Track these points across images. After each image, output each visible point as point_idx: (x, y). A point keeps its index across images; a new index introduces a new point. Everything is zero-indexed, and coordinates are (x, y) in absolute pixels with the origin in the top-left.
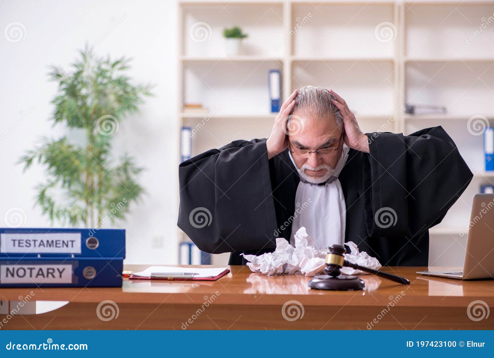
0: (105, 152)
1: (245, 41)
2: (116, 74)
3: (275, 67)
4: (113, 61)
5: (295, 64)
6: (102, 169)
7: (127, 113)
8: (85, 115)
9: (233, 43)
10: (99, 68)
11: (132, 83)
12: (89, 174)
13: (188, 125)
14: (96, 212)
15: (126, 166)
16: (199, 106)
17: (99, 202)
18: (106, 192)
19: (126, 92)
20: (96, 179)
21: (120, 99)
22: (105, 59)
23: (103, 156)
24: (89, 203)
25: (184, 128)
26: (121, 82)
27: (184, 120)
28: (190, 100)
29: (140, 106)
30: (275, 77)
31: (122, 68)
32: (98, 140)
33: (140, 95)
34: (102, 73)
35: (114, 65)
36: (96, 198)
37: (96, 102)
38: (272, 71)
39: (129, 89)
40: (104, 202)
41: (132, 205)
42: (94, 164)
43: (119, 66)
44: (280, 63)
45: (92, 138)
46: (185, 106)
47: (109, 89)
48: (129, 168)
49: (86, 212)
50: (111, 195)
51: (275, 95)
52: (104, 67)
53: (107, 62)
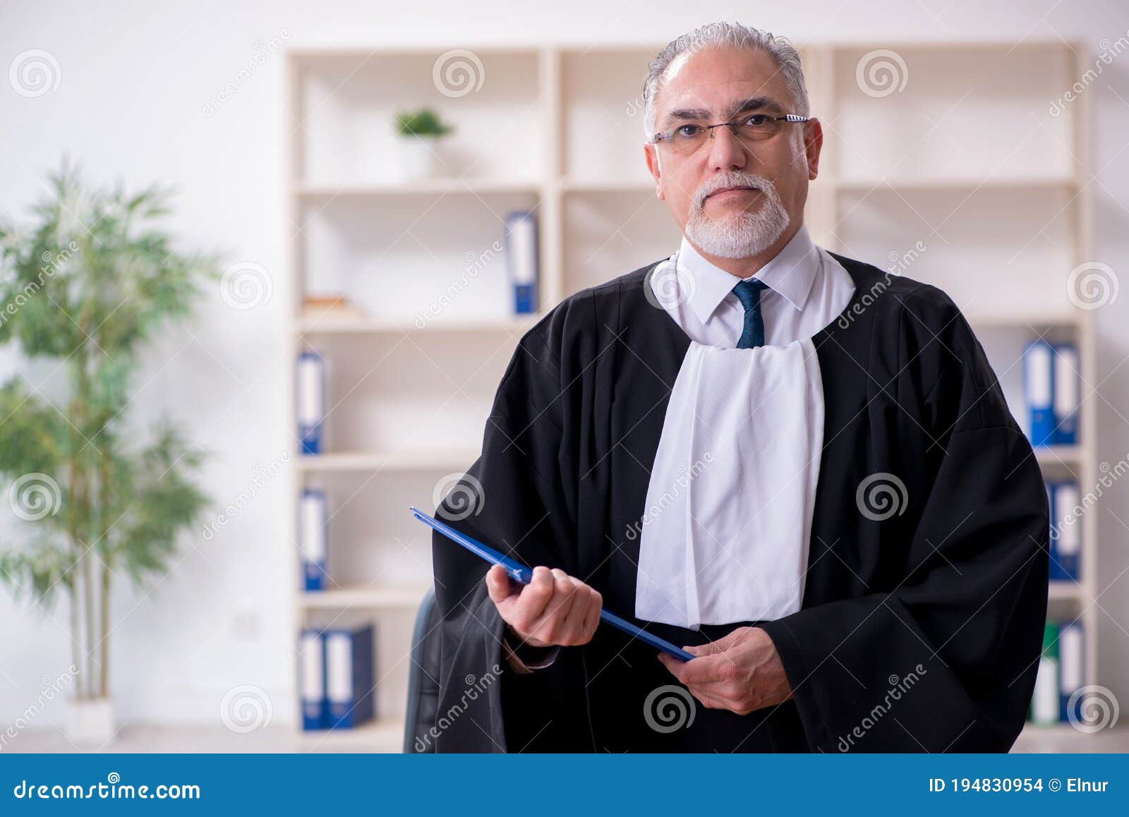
0: (114, 415)
1: (449, 143)
2: (138, 227)
3: (519, 205)
4: (130, 193)
5: (568, 197)
6: (108, 457)
7: (167, 321)
8: (66, 330)
9: (420, 147)
10: (97, 212)
11: (180, 247)
12: (78, 471)
13: (313, 347)
14: (96, 561)
15: (165, 448)
16: (339, 302)
17: (104, 536)
18: (120, 510)
19: (164, 272)
20: (94, 482)
21: (148, 289)
22: (111, 189)
23: (110, 426)
24: (79, 537)
25: (304, 355)
26: (153, 247)
27: (307, 336)
28: (320, 284)
29: (197, 305)
30: (521, 231)
31: (154, 212)
32: (98, 389)
33: (199, 279)
34: (105, 225)
35: (133, 205)
36: (95, 525)
37: (91, 293)
38: (514, 215)
39: (170, 266)
40: (116, 536)
41: (184, 538)
42: (90, 444)
43: (143, 207)
44: (534, 196)
45: (84, 386)
46: (307, 302)
47: (123, 263)
48: (173, 450)
49: (73, 559)
50: (133, 517)
51: (524, 273)
52: (109, 210)
53: (117, 199)
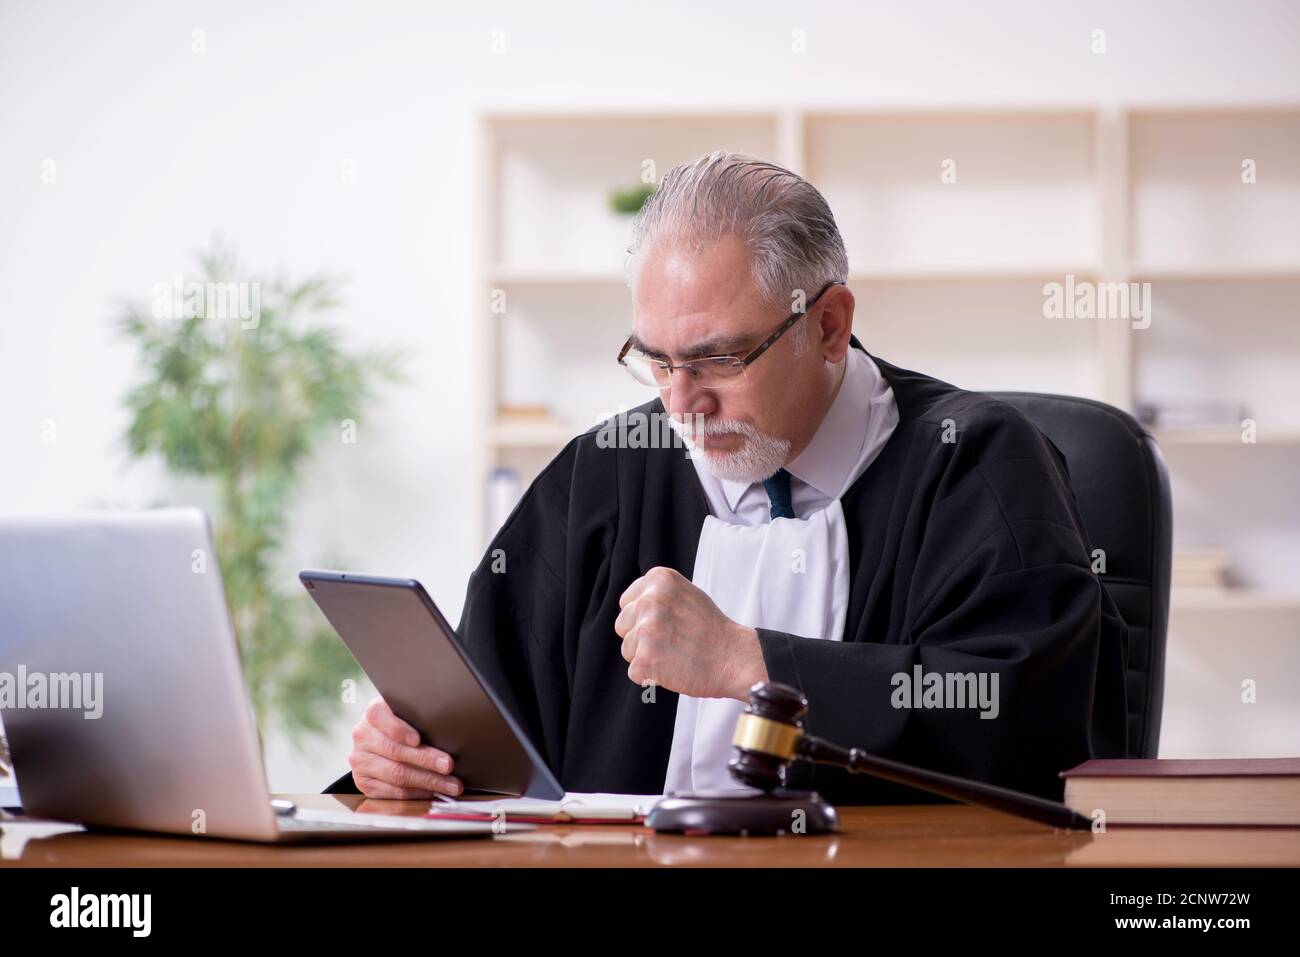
0: (272, 544)
2: (303, 321)
4: (295, 280)
6: (263, 593)
8: (215, 438)
11: (350, 346)
13: (510, 465)
16: (541, 412)
18: (277, 654)
19: (330, 376)
21: (314, 392)
22: (272, 276)
23: (265, 556)
25: (497, 474)
26: (317, 345)
27: (502, 451)
28: (520, 391)
29: (369, 414)
31: (323, 304)
32: (252, 509)
33: (375, 383)
35: (296, 296)
37: (247, 403)
39: (338, 367)
40: (270, 688)
42: (243, 578)
43: (310, 298)
45: (234, 505)
46: (503, 411)
47: (281, 363)
50: (294, 664)
53: (278, 289)
